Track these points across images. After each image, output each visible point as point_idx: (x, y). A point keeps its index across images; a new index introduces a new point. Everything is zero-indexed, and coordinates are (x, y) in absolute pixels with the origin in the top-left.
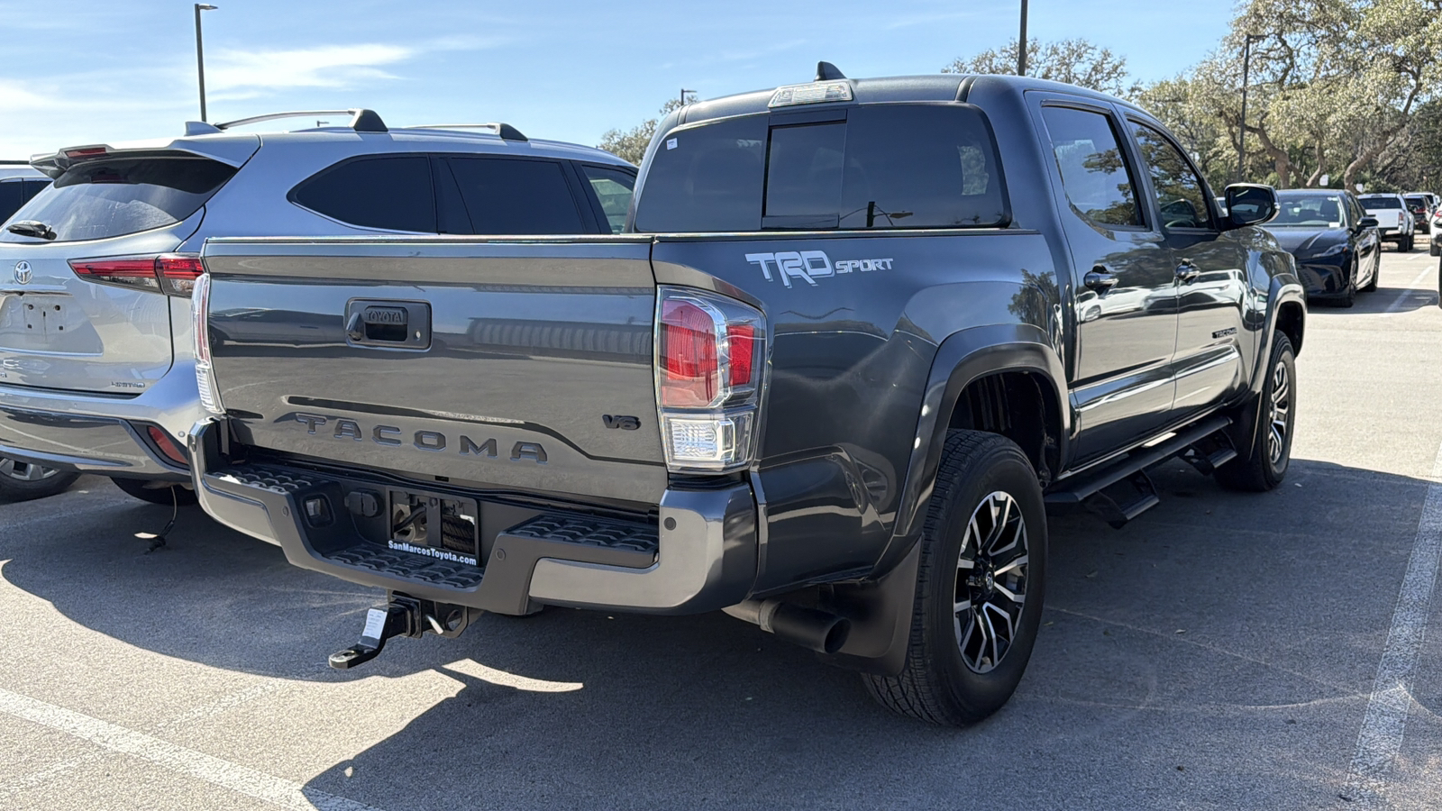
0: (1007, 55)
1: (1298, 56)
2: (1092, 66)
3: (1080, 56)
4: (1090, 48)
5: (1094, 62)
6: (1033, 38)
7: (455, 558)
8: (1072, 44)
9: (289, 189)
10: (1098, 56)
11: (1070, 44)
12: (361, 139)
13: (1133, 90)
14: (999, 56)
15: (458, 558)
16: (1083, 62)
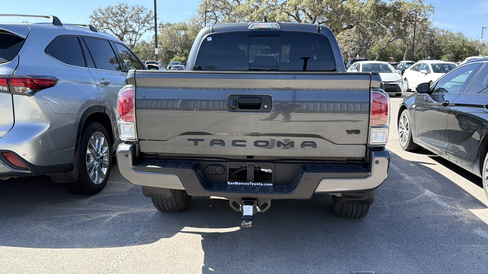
0: (117, 8)
1: (219, 18)
2: (146, 15)
3: (142, 11)
4: (145, 9)
5: (147, 14)
6: (126, 3)
7: (262, 184)
8: (139, 7)
9: (45, 49)
10: (148, 13)
11: (138, 7)
12: (58, 28)
13: (160, 24)
14: (114, 8)
15: (263, 184)
16: (143, 14)
